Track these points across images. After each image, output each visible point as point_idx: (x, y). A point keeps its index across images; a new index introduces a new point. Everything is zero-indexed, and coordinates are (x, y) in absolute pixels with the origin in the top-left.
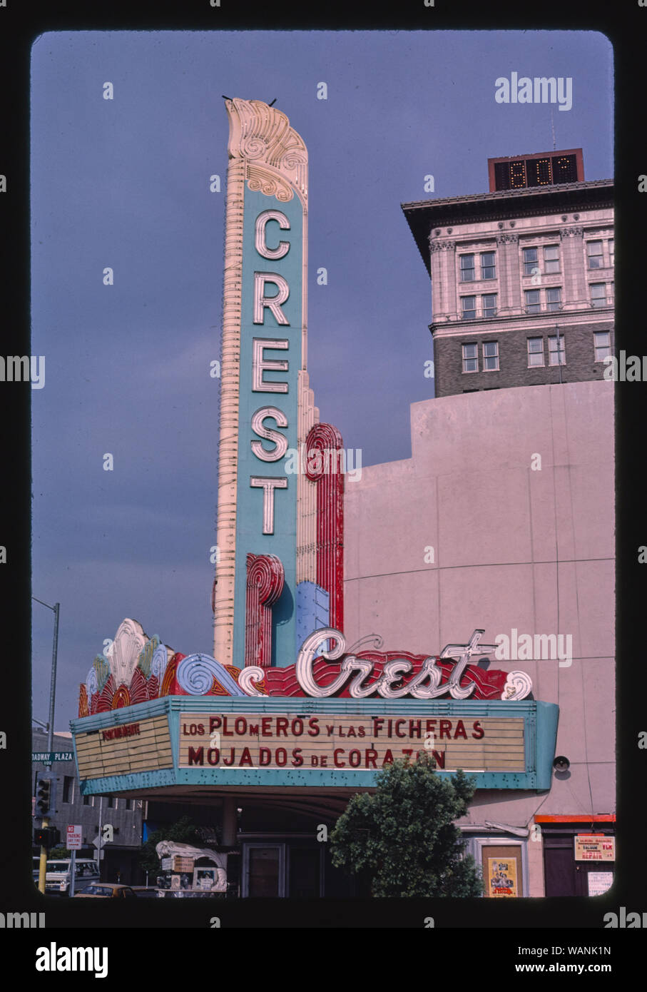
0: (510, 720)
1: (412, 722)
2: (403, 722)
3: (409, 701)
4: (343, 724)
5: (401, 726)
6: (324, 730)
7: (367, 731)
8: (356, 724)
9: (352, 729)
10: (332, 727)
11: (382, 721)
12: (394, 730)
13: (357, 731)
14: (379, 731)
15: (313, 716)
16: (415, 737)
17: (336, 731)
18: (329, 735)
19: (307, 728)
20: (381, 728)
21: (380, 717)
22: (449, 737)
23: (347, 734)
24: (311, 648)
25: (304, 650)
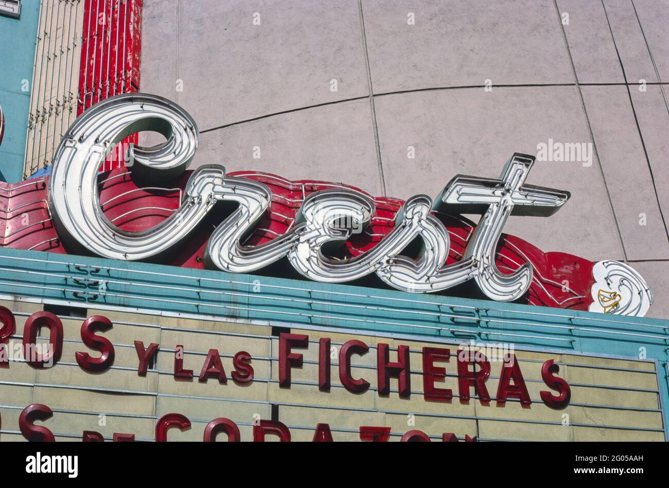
0: (625, 365)
1: (384, 351)
2: (361, 349)
3: (376, 295)
4: (190, 342)
5: (355, 359)
6: (126, 357)
7: (261, 369)
8: (229, 348)
9: (214, 358)
10: (155, 350)
11: (303, 342)
12: (335, 372)
13: (229, 367)
14: (294, 371)
15: (95, 310)
16: (394, 396)
17: (166, 362)
18: (142, 373)
19: (74, 344)
20: (298, 362)
21: (297, 330)
22: (484, 399)
23: (198, 372)
24: (99, 136)
25: (76, 138)
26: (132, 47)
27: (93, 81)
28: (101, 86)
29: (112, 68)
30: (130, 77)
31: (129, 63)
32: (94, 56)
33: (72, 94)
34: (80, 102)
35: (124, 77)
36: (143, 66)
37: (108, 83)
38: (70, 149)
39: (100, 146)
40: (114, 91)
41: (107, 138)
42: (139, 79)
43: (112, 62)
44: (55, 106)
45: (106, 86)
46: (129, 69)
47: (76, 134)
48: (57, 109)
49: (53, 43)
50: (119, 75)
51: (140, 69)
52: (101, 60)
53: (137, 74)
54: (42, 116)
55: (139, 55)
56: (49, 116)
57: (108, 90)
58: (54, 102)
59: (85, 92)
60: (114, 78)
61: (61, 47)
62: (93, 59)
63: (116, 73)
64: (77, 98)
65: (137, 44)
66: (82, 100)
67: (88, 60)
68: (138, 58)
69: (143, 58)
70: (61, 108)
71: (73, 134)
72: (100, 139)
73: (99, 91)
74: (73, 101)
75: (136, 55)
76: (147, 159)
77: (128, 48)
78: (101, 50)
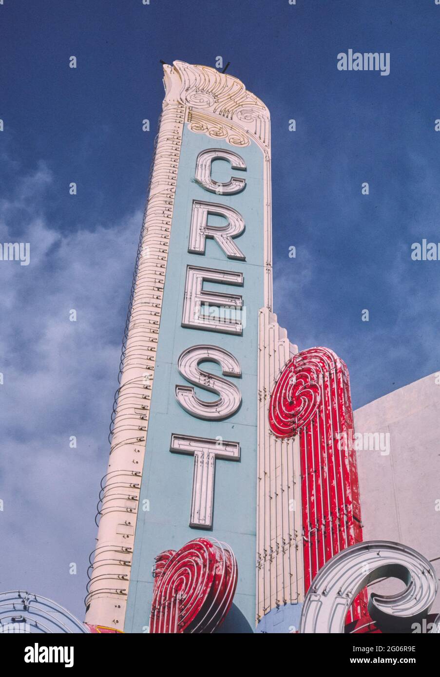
24: (341, 588)
25: (320, 592)
26: (350, 481)
27: (316, 517)
28: (324, 522)
29: (333, 503)
30: (351, 511)
31: (348, 497)
32: (314, 492)
33: (296, 531)
34: (305, 539)
35: (345, 512)
36: (362, 499)
37: (330, 518)
38: (316, 602)
39: (343, 598)
40: (338, 527)
41: (349, 589)
42: (360, 511)
43: (332, 497)
44: (281, 544)
45: (329, 521)
46: (350, 503)
47: (319, 588)
48: (283, 548)
49: (273, 482)
50: (341, 510)
51: (359, 501)
52: (322, 496)
53: (357, 507)
54: (270, 555)
55: (357, 488)
56: (277, 554)
57: (331, 526)
58: (280, 541)
59: (309, 528)
60: (336, 513)
61: (282, 485)
62: (313, 495)
63: (337, 508)
64: (302, 535)
65: (354, 477)
66: (307, 537)
67: (309, 497)
68: (356, 491)
69: (361, 490)
70: (287, 546)
71: (317, 588)
72: (342, 591)
73: (323, 527)
74: (298, 539)
75: (354, 488)
76: (390, 607)
77: (346, 482)
78: (320, 486)
